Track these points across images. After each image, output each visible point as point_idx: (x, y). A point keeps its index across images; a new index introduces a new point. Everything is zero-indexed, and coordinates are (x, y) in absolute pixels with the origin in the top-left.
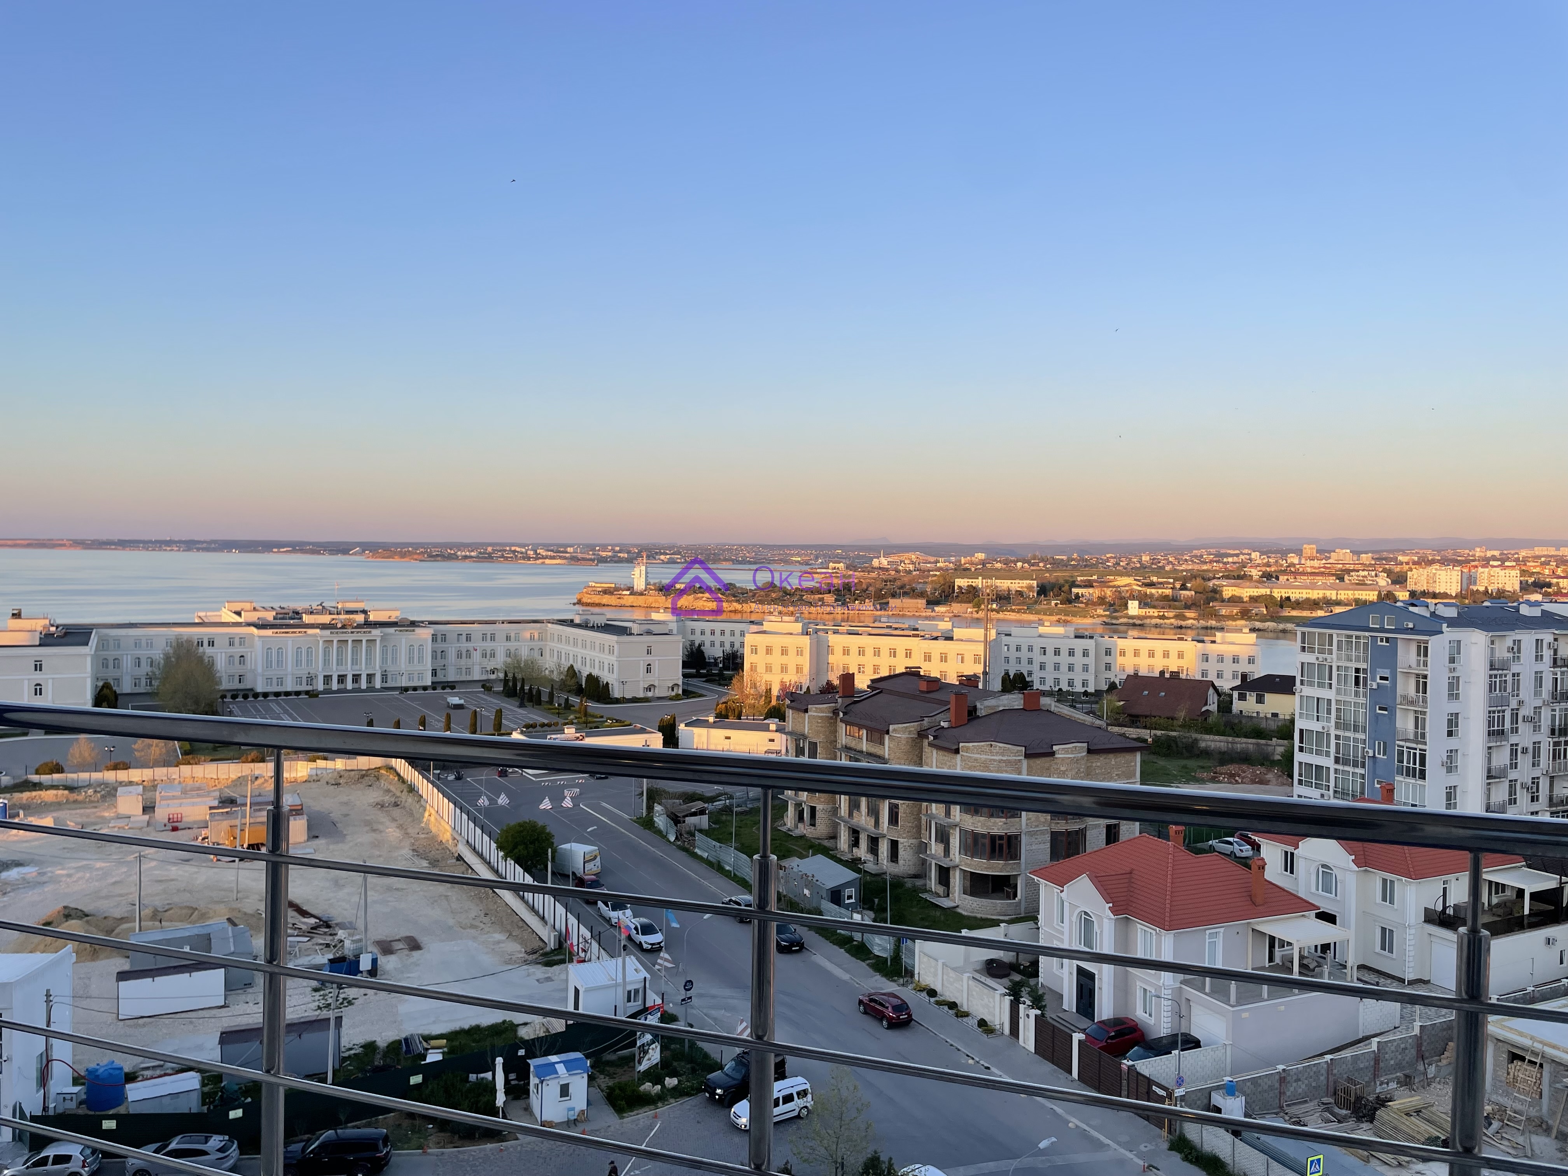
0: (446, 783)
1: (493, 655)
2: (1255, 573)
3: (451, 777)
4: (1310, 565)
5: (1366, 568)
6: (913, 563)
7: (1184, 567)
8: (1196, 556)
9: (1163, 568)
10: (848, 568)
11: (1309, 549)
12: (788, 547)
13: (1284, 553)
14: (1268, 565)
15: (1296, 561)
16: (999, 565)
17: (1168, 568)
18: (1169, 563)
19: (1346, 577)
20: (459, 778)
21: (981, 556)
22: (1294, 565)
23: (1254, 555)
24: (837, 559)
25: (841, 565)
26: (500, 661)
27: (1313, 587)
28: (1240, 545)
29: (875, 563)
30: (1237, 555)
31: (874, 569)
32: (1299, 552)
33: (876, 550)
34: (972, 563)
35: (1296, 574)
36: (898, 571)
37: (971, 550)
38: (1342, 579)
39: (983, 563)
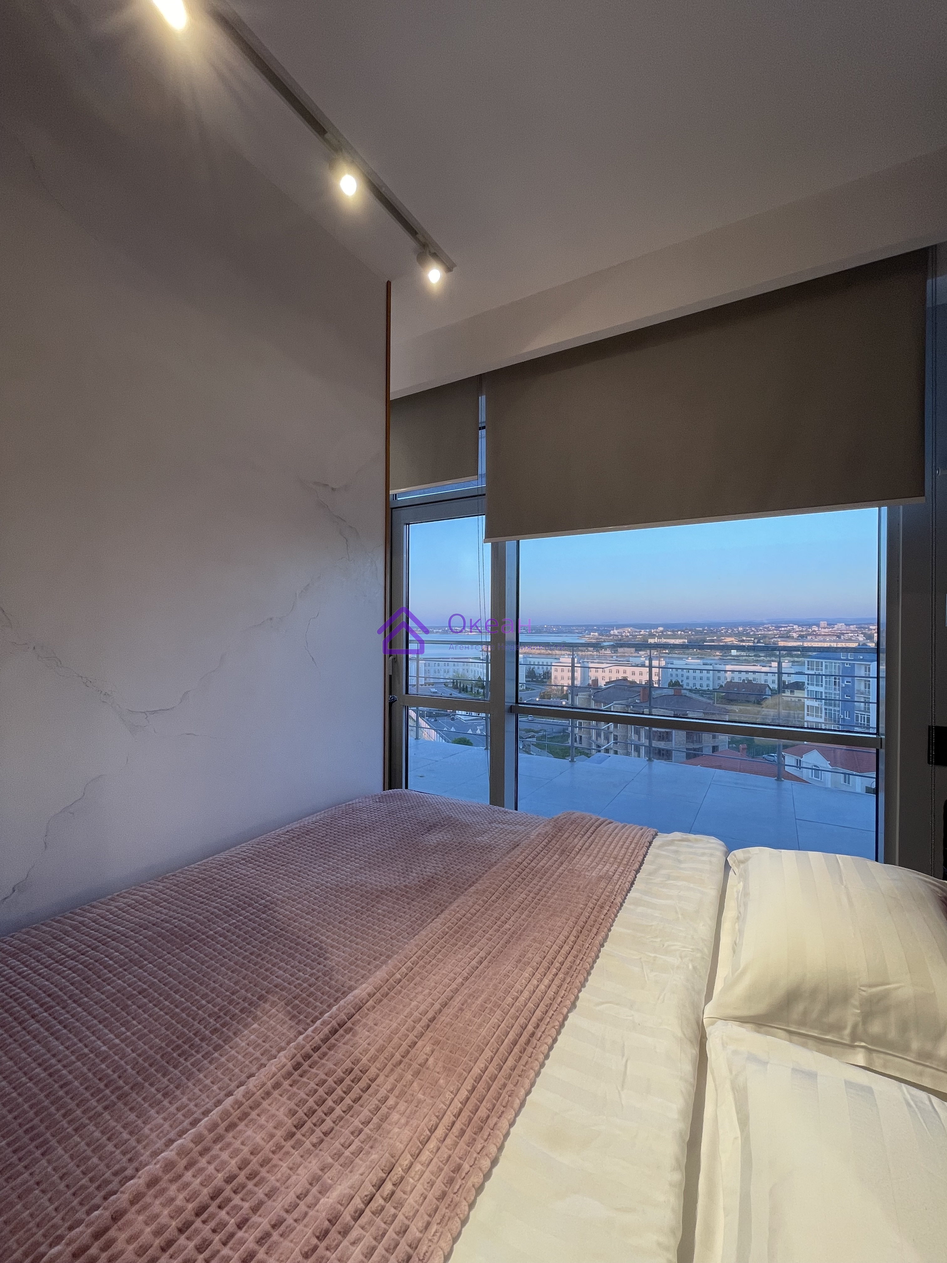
0: (430, 722)
1: (448, 672)
2: (795, 635)
3: (433, 720)
4: (823, 631)
5: (853, 632)
6: (629, 632)
7: (760, 633)
8: (765, 628)
9: (749, 633)
10: (599, 635)
11: (823, 624)
12: (573, 626)
13: (810, 625)
14: (802, 631)
15: (816, 629)
16: (669, 633)
17: (752, 633)
18: (752, 631)
19: (842, 637)
20: (436, 720)
21: (661, 629)
22: (815, 631)
23: (795, 627)
24: (595, 631)
25: (596, 634)
26: (451, 675)
27: (824, 641)
28: (788, 622)
29: (612, 632)
30: (786, 627)
31: (611, 635)
32: (818, 625)
33: (612, 627)
34: (656, 632)
35: (816, 635)
36: (622, 636)
37: (656, 627)
38: (839, 637)
39: (662, 632)
